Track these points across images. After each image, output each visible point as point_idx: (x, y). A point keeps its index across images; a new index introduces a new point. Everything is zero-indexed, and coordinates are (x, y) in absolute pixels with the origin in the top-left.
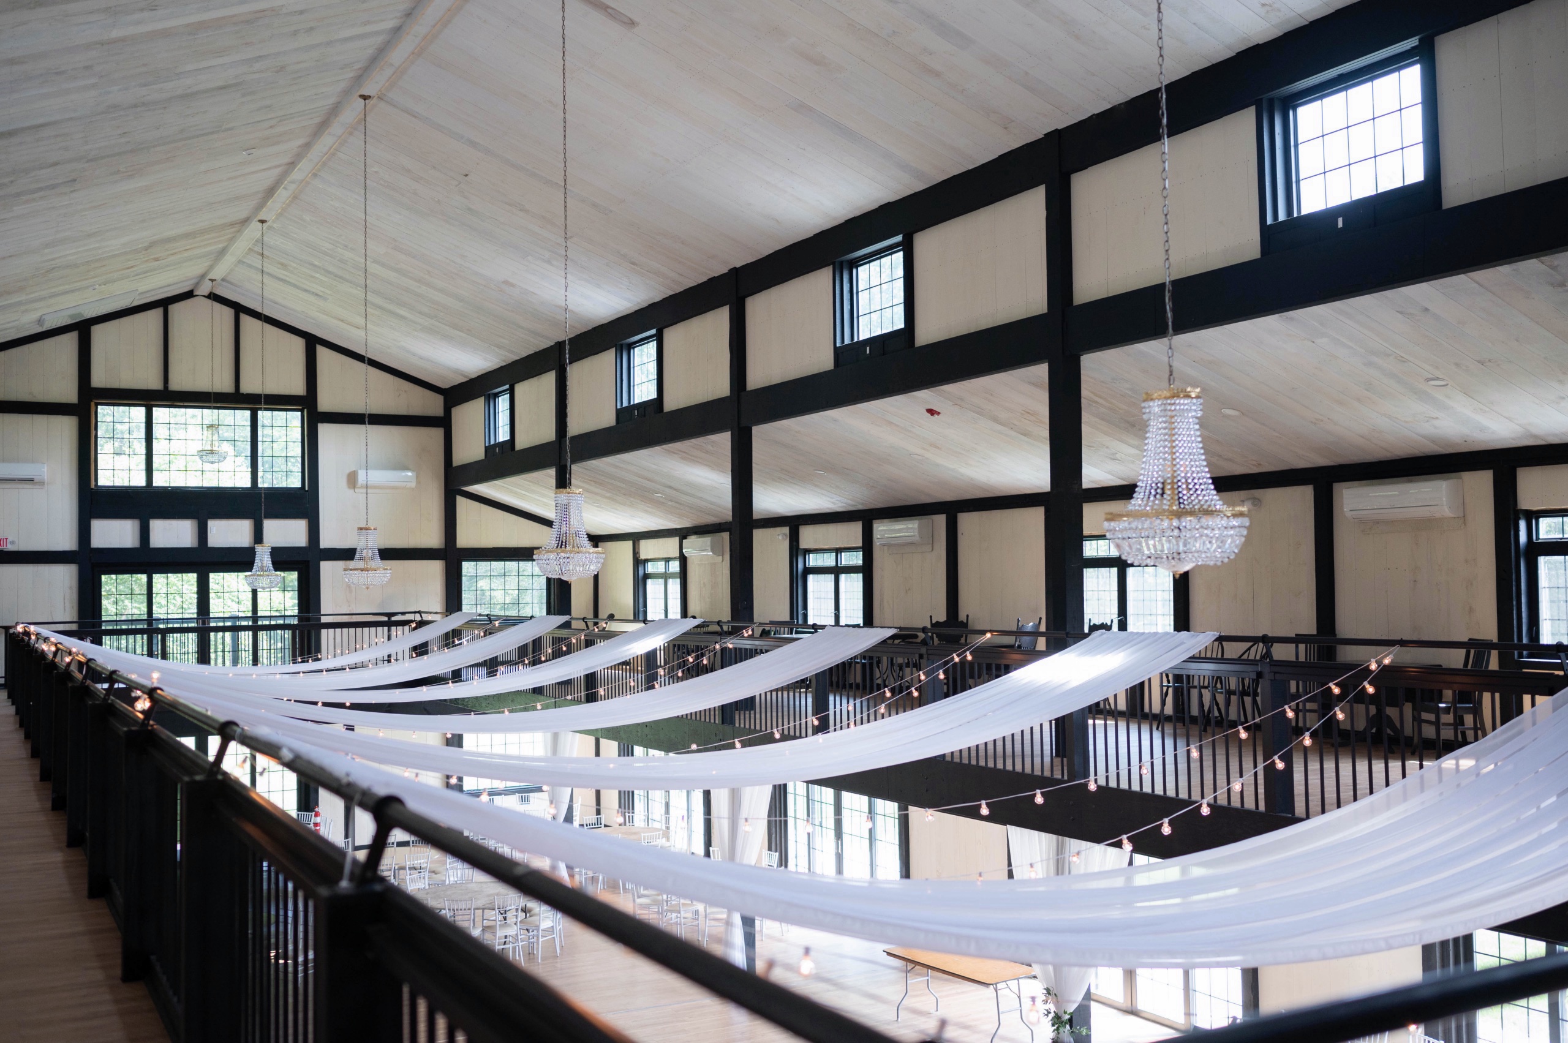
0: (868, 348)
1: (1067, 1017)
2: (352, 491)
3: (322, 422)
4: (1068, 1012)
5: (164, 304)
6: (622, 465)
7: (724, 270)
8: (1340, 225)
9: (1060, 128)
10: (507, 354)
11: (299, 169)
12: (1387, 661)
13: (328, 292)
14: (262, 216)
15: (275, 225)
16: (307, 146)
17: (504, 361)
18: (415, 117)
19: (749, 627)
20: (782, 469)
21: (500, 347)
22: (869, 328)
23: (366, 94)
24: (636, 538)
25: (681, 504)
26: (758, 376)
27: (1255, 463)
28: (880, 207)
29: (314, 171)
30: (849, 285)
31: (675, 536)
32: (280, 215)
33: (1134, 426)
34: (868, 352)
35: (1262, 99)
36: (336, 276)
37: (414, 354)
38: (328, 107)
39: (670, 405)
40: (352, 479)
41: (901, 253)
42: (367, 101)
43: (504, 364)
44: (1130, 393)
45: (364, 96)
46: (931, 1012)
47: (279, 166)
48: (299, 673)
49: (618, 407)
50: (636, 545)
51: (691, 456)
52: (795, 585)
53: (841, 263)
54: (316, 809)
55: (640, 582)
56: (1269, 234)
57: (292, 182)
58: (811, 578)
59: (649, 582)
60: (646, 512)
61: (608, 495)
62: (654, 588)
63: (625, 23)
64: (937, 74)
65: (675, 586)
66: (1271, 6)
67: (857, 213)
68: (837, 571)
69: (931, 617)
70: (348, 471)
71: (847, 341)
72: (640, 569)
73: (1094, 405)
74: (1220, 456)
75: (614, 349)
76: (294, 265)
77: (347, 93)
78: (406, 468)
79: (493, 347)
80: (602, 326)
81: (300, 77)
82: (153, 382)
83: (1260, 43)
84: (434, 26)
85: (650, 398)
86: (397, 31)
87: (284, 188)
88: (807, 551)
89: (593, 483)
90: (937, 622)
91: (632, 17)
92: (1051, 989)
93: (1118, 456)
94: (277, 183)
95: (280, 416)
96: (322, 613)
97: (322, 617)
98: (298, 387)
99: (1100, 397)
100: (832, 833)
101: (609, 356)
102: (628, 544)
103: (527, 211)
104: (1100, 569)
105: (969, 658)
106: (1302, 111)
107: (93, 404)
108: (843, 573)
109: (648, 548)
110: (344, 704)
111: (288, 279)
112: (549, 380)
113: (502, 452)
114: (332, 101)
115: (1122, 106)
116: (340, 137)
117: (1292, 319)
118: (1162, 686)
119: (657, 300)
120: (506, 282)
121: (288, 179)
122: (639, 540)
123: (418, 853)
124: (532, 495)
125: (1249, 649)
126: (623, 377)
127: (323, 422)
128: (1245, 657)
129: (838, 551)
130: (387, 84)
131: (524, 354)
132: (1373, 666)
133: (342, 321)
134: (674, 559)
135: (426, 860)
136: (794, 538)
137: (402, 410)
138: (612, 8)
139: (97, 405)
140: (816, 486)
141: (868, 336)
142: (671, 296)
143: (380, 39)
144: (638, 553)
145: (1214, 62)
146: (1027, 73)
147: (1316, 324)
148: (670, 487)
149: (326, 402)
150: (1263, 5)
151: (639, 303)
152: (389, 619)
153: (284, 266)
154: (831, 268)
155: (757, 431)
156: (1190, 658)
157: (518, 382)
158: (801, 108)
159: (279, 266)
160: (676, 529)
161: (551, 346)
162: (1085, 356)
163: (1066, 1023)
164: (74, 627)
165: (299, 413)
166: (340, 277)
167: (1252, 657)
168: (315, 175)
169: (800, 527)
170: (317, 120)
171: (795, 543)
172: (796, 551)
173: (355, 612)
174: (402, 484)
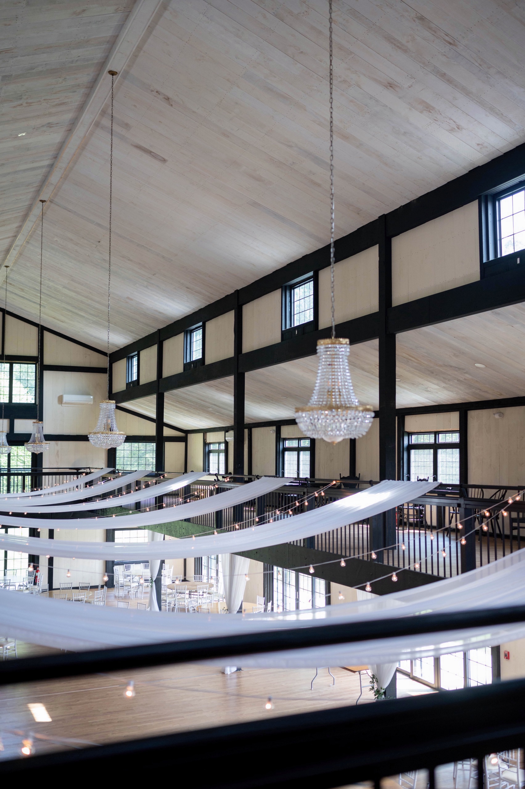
0: (297, 331)
1: (383, 691)
2: (60, 405)
3: (46, 370)
4: (383, 688)
6: (189, 393)
7: (232, 291)
8: (518, 262)
9: (385, 213)
10: (135, 335)
11: (18, 239)
12: (518, 499)
13: (46, 303)
14: (6, 264)
15: (14, 269)
16: (20, 227)
17: (135, 339)
18: (69, 211)
19: (227, 477)
20: (266, 396)
21: (132, 332)
22: (299, 320)
23: (43, 200)
24: (205, 431)
25: (222, 414)
26: (248, 346)
27: (499, 393)
28: (303, 257)
29: (26, 240)
30: (289, 298)
31: (223, 430)
32: (15, 263)
33: (433, 373)
34: (296, 333)
35: (481, 195)
36: (47, 295)
37: (92, 336)
38: (26, 206)
39: (208, 361)
40: (60, 400)
41: (312, 282)
42: (44, 203)
43: (135, 341)
44: (426, 355)
45: (42, 200)
46: (330, 685)
47: (9, 237)
48: (29, 496)
49: (185, 363)
50: (205, 435)
51: (220, 388)
52: (278, 457)
53: (286, 287)
54: (38, 569)
55: (207, 455)
56: (484, 267)
57: (17, 246)
58: (286, 453)
59: (211, 455)
60: (206, 418)
61: (186, 409)
62: (213, 458)
63: (161, 160)
64: (319, 185)
65: (222, 456)
66: (482, 145)
67: (292, 261)
68: (299, 450)
69: (340, 474)
70: (58, 395)
71: (288, 327)
72: (206, 448)
73: (410, 361)
74: (480, 390)
75: (183, 333)
76: (27, 289)
77: (34, 199)
78: (88, 394)
79: (128, 332)
80: (178, 321)
81: (5, 190)
83: (480, 165)
84: (69, 163)
85: (198, 358)
86: (51, 166)
87: (14, 249)
88: (285, 439)
89: (178, 403)
90: (344, 477)
91: (163, 157)
92: (375, 675)
93: (429, 389)
94: (10, 246)
95: (24, 367)
96: (43, 467)
97: (43, 469)
98: (33, 352)
99: (412, 357)
100: (294, 588)
101: (181, 336)
102: (201, 435)
103: (131, 261)
104: (425, 450)
105: (323, 494)
106: (503, 202)
108: (301, 451)
109: (211, 437)
110: (24, 513)
111: (25, 296)
112: (154, 349)
113: (134, 386)
114: (27, 203)
115: (415, 201)
116: (35, 222)
117: (498, 314)
118: (450, 513)
119: (202, 307)
120: (128, 298)
121: (14, 244)
122: (206, 433)
123: (81, 592)
124: (151, 409)
125: (495, 494)
126: (188, 347)
128: (493, 498)
129: (299, 439)
130: (52, 194)
131: (144, 336)
132: (510, 501)
133: (54, 318)
134: (222, 443)
135: (83, 597)
136: (278, 432)
137: (87, 364)
138: (153, 153)
140: (285, 404)
141: (298, 324)
142: (209, 305)
143: (44, 170)
144: (206, 439)
145: (458, 176)
146: (364, 184)
147: (512, 317)
148: (215, 405)
149: (47, 361)
150: (478, 144)
151: (194, 309)
152: (77, 471)
153: (22, 290)
154: (281, 289)
155: (247, 374)
156: (423, 495)
157: (141, 350)
158: (255, 204)
159: (20, 290)
160: (223, 427)
161: (156, 332)
162: (398, 334)
163: (382, 694)
165: (34, 365)
166: (50, 296)
167: (497, 498)
168: (28, 242)
169: (281, 426)
170: (22, 213)
171: (278, 435)
172: (279, 439)
173: (60, 467)
174: (87, 402)
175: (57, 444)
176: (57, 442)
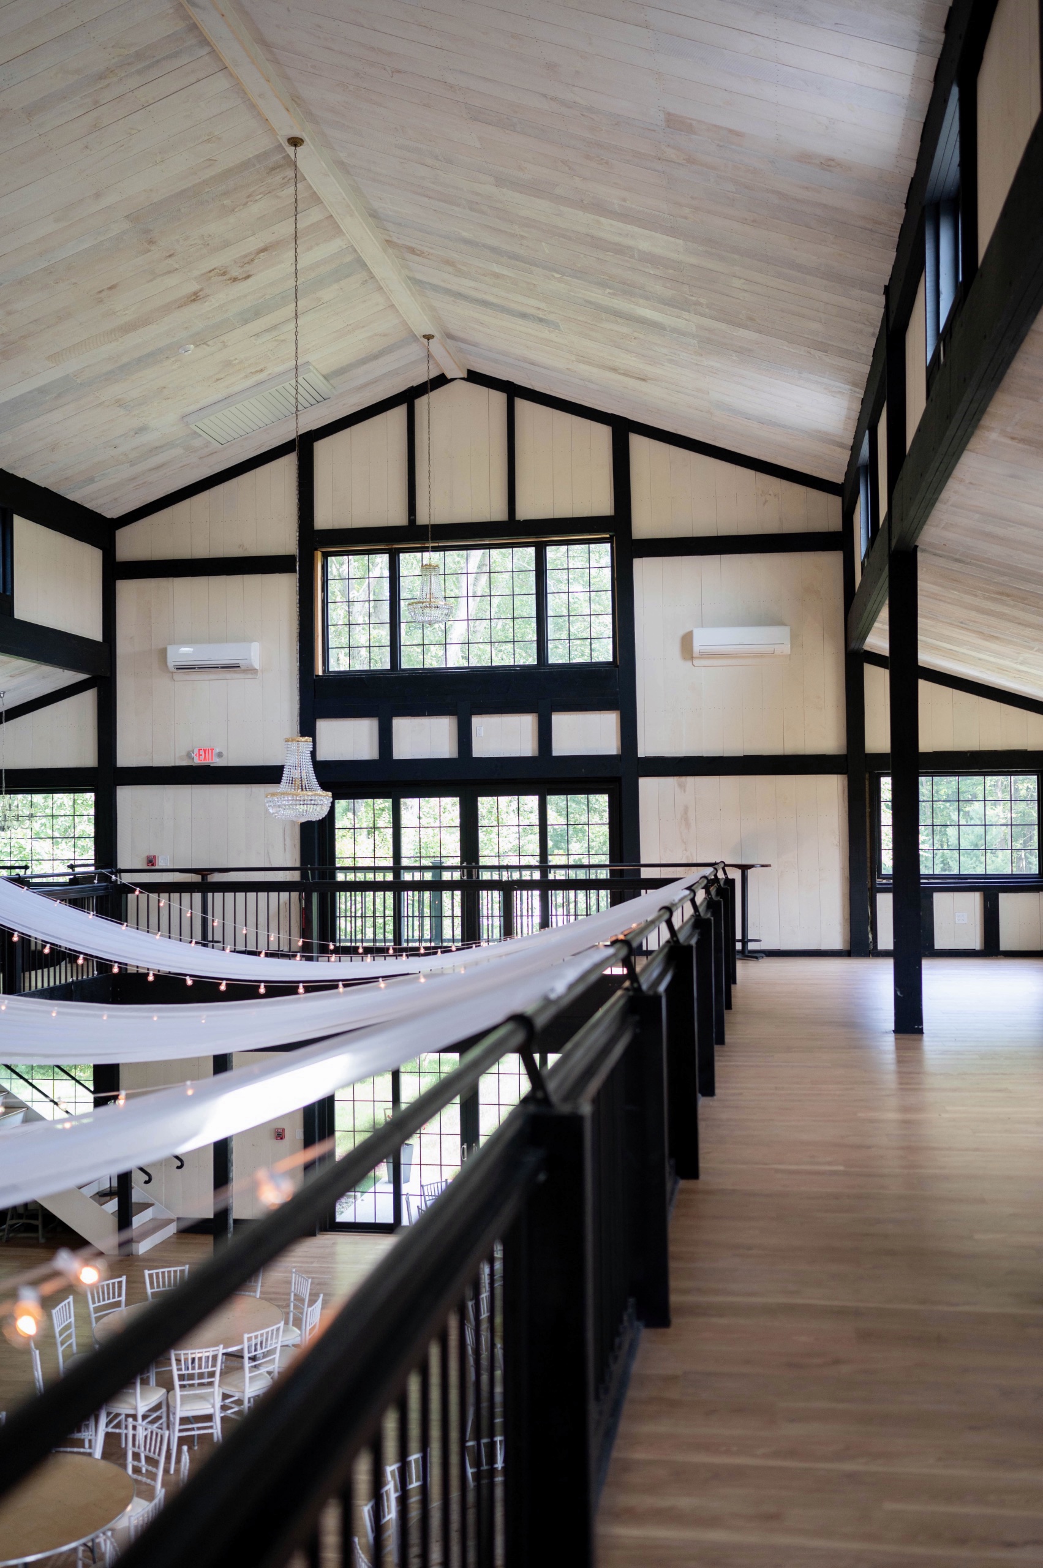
2: (690, 663)
3: (638, 556)
5: (409, 397)
40: (686, 645)
70: (679, 632)
78: (773, 621)
82: (397, 517)
95: (579, 552)
96: (642, 862)
97: (643, 869)
98: (602, 504)
107: (319, 555)
127: (641, 555)
137: (771, 527)
139: (325, 556)
157: (877, 422)
164: (295, 876)
165: (607, 544)
173: (695, 862)
174: (770, 648)
175: (682, 787)
176: (683, 779)
